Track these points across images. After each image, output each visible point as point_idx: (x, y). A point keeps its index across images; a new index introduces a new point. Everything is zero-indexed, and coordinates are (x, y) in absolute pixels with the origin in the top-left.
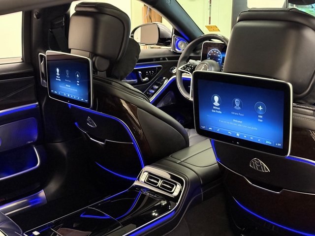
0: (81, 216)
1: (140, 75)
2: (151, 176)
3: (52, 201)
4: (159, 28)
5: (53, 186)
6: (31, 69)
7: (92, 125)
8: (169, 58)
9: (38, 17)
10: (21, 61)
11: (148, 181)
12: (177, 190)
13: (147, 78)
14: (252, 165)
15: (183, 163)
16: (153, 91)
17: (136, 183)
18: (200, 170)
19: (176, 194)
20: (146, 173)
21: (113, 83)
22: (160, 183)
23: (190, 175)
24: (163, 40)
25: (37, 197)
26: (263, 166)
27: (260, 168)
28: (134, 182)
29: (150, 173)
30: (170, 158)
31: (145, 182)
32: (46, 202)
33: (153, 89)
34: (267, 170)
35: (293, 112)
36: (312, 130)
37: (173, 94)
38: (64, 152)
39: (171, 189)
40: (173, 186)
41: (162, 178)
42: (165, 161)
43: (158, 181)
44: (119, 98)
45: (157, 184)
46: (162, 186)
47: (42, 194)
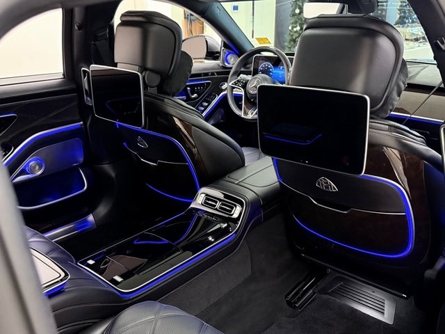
0: (135, 243)
1: (189, 92)
2: (208, 197)
3: (102, 225)
4: (206, 41)
5: (102, 210)
6: (73, 86)
7: (143, 145)
8: (218, 73)
9: (79, 29)
10: (62, 77)
11: (205, 203)
12: (237, 212)
13: (195, 95)
14: (319, 184)
15: (241, 184)
16: (203, 109)
17: (192, 206)
18: (259, 190)
19: (235, 216)
20: (203, 195)
21: (166, 100)
22: (218, 205)
23: (250, 196)
24: (212, 54)
25: (86, 221)
26: (331, 185)
27: (327, 187)
28: (190, 203)
29: (207, 195)
30: (227, 178)
31: (202, 204)
32: (95, 227)
33: (202, 106)
34: (335, 189)
35: (370, 128)
36: (386, 147)
37: (223, 111)
38: (113, 174)
39: (231, 211)
40: (232, 208)
41: (220, 200)
42: (222, 182)
43: (216, 202)
44: (172, 116)
45: (215, 206)
46: (221, 208)
47: (91, 218)
